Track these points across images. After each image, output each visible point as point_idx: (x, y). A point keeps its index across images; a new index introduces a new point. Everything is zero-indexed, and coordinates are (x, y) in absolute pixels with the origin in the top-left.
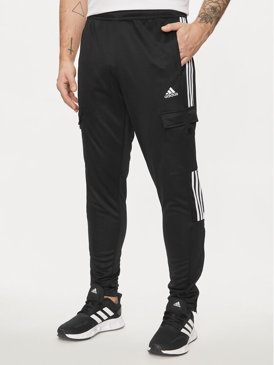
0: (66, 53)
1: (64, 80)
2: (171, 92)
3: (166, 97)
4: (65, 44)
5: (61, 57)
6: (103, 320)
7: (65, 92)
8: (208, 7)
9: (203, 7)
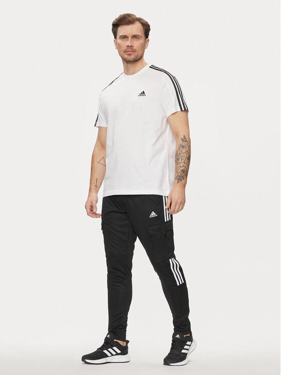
0: (93, 187)
1: (90, 204)
2: (153, 214)
3: (150, 217)
4: (93, 182)
5: (90, 189)
6: (112, 355)
7: (89, 211)
8: (179, 171)
9: (177, 171)
